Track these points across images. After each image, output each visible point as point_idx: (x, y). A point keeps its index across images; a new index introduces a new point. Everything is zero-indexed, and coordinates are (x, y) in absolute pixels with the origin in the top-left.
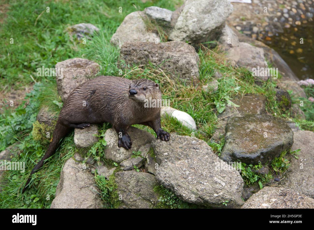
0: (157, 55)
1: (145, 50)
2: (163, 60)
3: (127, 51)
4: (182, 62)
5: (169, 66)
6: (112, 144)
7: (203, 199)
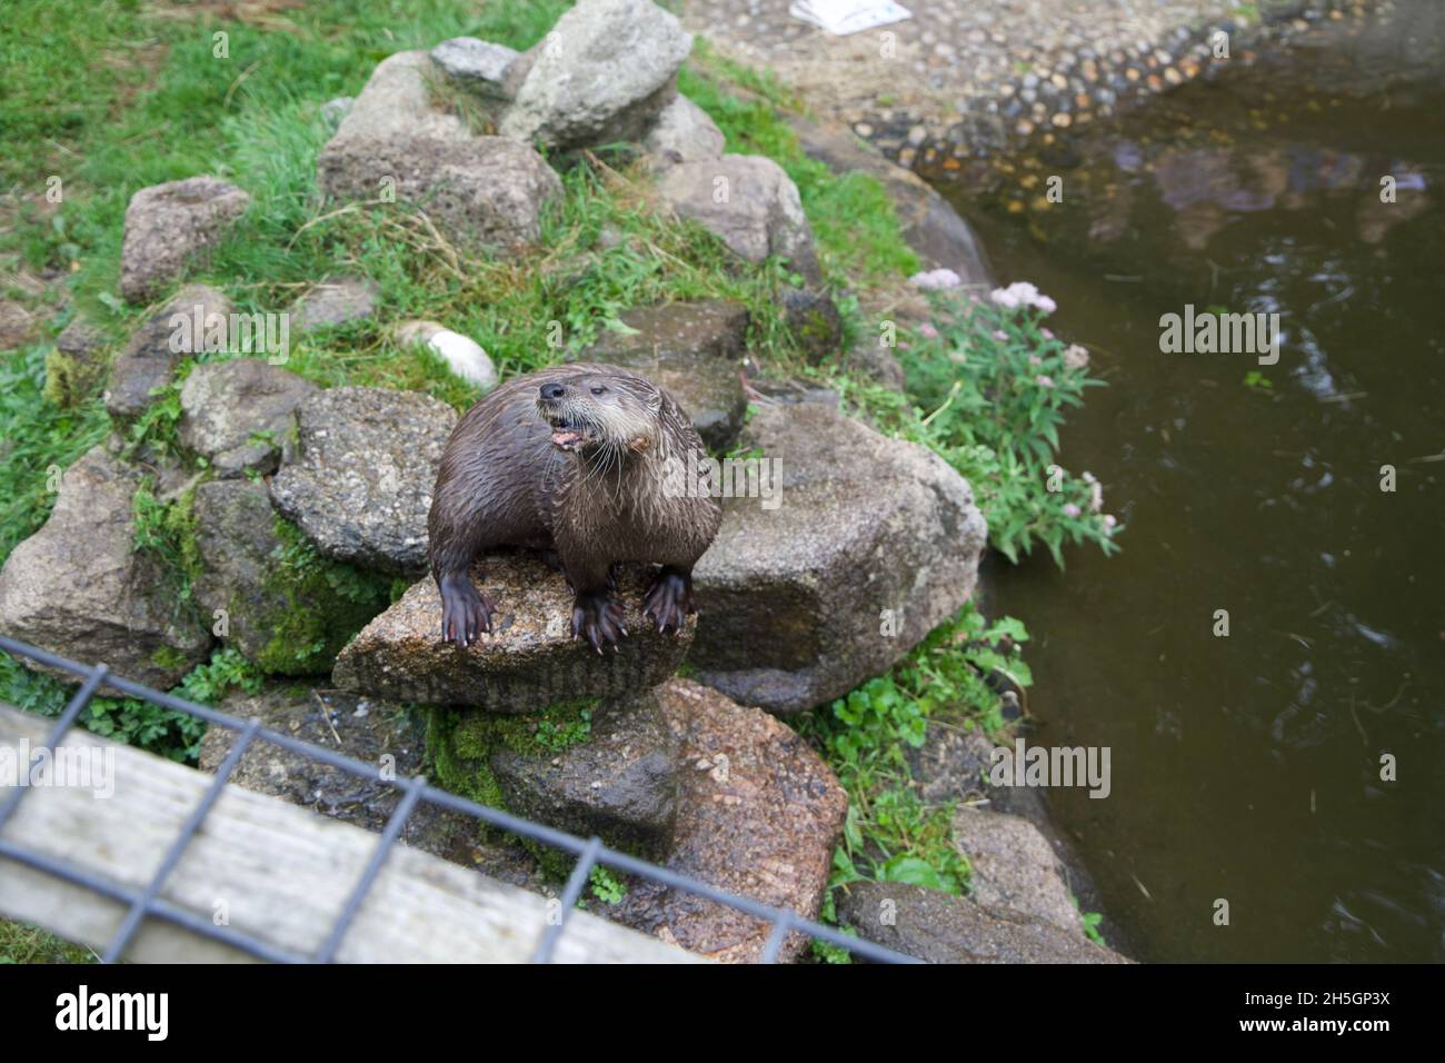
0: (417, 172)
1: (384, 159)
2: (432, 187)
3: (332, 160)
4: (485, 195)
5: (449, 206)
6: (198, 406)
7: (372, 549)
